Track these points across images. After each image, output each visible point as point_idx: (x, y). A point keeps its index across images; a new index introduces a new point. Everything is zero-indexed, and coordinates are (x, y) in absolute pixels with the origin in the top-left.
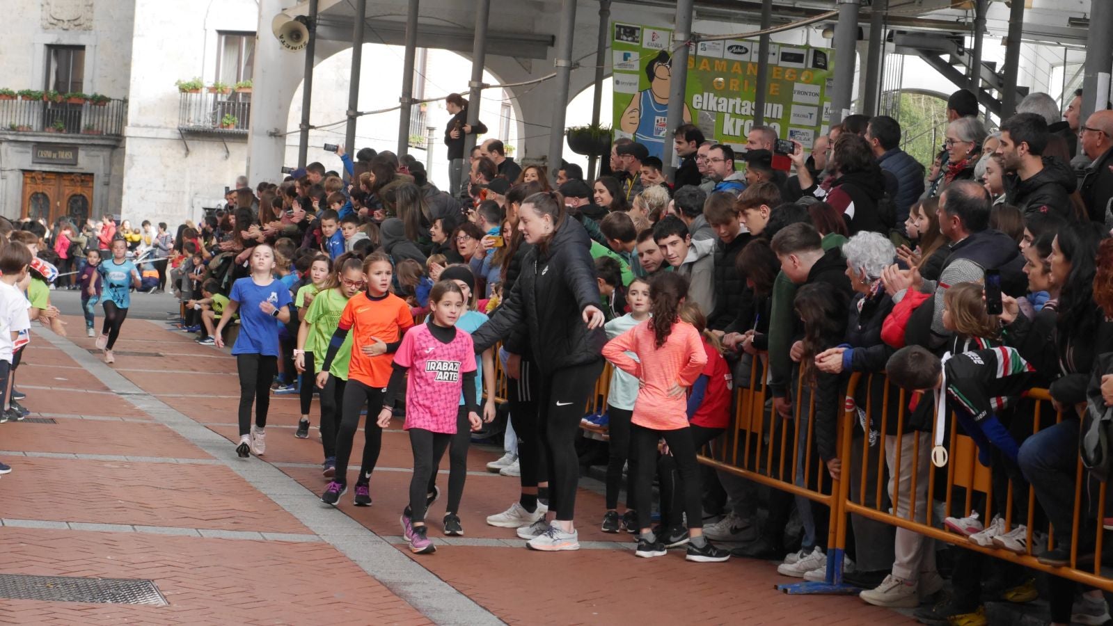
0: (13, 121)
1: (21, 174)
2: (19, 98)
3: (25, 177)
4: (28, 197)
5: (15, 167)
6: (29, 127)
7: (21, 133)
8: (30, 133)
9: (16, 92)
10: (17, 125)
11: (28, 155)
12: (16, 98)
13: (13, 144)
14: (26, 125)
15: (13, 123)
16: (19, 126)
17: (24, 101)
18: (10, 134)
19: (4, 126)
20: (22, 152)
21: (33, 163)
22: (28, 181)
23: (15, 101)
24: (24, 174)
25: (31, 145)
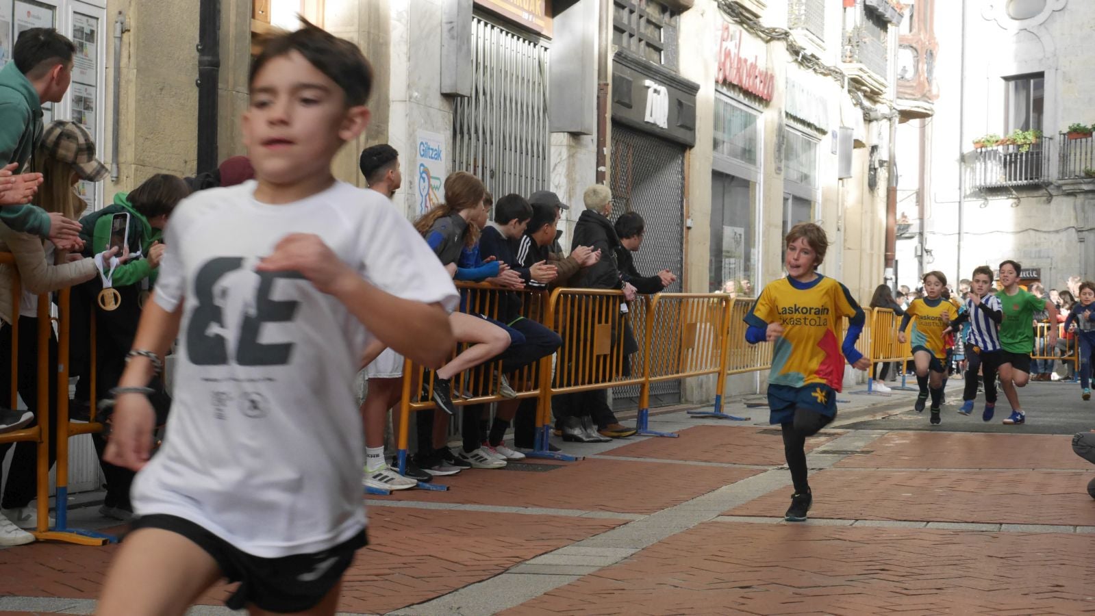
0: (1089, 165)
9: (1089, 126)
12: (1091, 135)
13: (1090, 196)
15: (1089, 168)
18: (1085, 183)
19: (1077, 173)
23: (1089, 139)
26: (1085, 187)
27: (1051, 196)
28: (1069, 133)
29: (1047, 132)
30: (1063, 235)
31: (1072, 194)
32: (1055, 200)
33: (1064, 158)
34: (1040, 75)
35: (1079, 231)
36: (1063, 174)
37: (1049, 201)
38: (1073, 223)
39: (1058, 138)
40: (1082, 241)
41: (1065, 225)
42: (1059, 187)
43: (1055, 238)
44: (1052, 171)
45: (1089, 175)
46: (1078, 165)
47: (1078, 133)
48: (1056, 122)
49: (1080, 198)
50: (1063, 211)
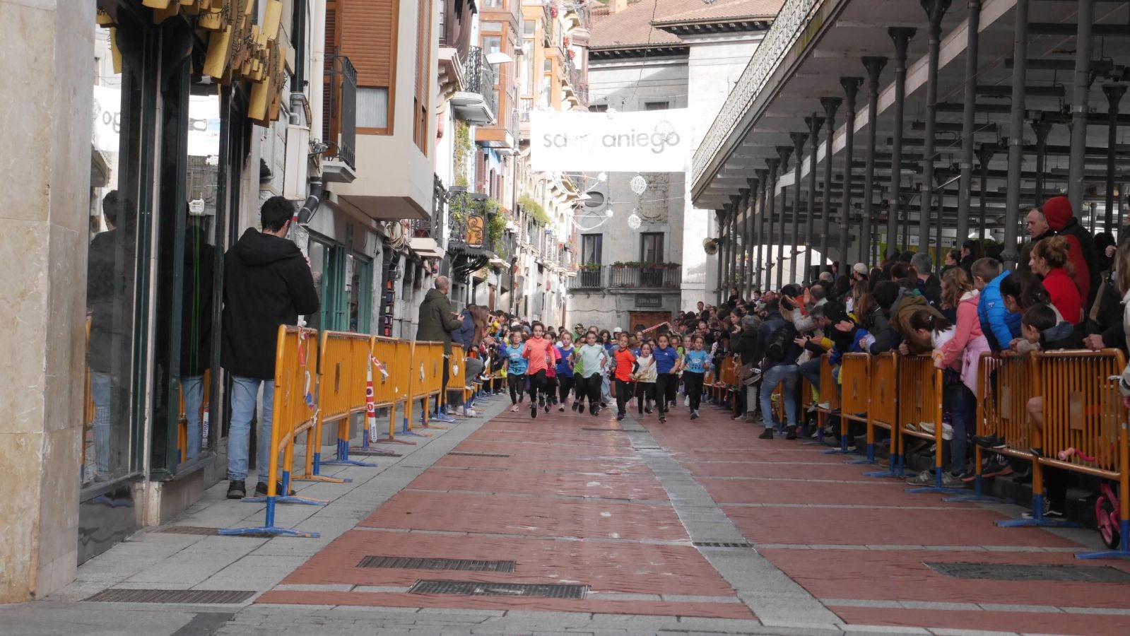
1: (629, 313)
3: (631, 316)
5: (626, 310)
6: (633, 285)
7: (628, 288)
8: (633, 288)
9: (624, 263)
10: (625, 283)
11: (632, 302)
12: (625, 267)
13: (623, 296)
14: (630, 283)
15: (623, 282)
16: (627, 284)
17: (628, 269)
18: (621, 290)
19: (617, 284)
20: (629, 300)
21: (635, 306)
22: (633, 318)
23: (624, 269)
25: (634, 296)
26: (621, 292)
27: (605, 294)
28: (614, 266)
29: (603, 263)
30: (610, 314)
31: (615, 294)
32: (606, 297)
33: (611, 277)
34: (600, 235)
35: (617, 312)
36: (611, 284)
37: (604, 297)
38: (615, 308)
39: (608, 267)
40: (618, 317)
41: (611, 309)
42: (609, 291)
43: (606, 315)
44: (605, 282)
45: (623, 286)
46: (618, 280)
47: (618, 266)
48: (608, 259)
49: (619, 296)
50: (609, 302)
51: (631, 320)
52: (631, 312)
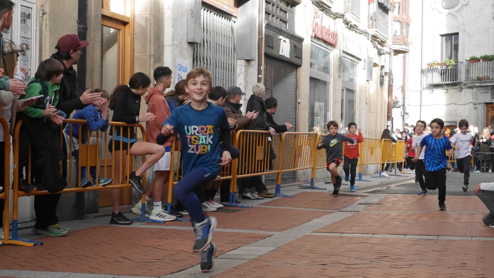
0: (479, 74)
1: (485, 105)
2: (481, 60)
3: (487, 107)
4: (490, 119)
5: (482, 102)
6: (488, 78)
7: (483, 81)
8: (488, 81)
9: (479, 57)
10: (481, 76)
11: (488, 94)
12: (480, 61)
13: (479, 88)
14: (486, 77)
15: (479, 76)
16: (483, 77)
17: (484, 63)
18: (477, 83)
19: (474, 78)
20: (485, 93)
21: (491, 98)
22: (490, 109)
23: (479, 63)
24: (487, 105)
25: (490, 88)
26: (477, 85)
27: (462, 88)
28: (470, 60)
29: (460, 60)
30: (467, 106)
31: (471, 88)
32: (464, 90)
33: (468, 71)
34: (457, 34)
35: (474, 104)
36: (467, 79)
37: (461, 91)
38: (471, 101)
39: (465, 62)
40: (475, 109)
41: (468, 102)
42: (465, 84)
43: (463, 107)
44: (462, 77)
45: (479, 79)
46: (474, 75)
47: (474, 60)
48: (464, 55)
49: (475, 89)
50: (467, 95)
51: (488, 111)
52: (487, 104)
